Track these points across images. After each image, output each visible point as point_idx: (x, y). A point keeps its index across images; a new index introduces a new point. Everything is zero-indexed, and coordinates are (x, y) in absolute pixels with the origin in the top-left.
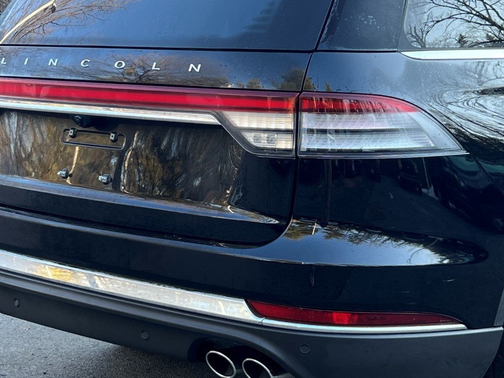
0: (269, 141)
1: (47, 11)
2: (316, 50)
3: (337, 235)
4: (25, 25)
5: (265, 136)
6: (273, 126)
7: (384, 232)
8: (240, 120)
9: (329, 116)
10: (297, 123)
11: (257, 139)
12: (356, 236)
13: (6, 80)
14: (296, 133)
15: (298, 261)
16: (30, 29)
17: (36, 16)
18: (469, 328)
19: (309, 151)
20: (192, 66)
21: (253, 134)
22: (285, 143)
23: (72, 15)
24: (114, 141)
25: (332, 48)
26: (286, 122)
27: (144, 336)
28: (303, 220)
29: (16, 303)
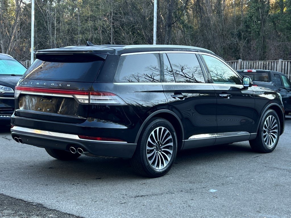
0: (84, 101)
1: (39, 68)
2: (94, 82)
3: (99, 121)
4: (33, 73)
5: (82, 100)
6: (84, 98)
7: (111, 121)
8: (78, 97)
9: (96, 96)
10: (89, 97)
11: (81, 101)
12: (104, 121)
13: (28, 87)
14: (89, 100)
15: (90, 127)
16: (34, 74)
17: (36, 70)
18: (128, 143)
19: (91, 103)
20: (68, 85)
21: (80, 100)
22: (87, 102)
23: (46, 69)
24: (51, 101)
25: (97, 82)
26: (87, 97)
27: (57, 145)
28: (92, 118)
29: (28, 140)
